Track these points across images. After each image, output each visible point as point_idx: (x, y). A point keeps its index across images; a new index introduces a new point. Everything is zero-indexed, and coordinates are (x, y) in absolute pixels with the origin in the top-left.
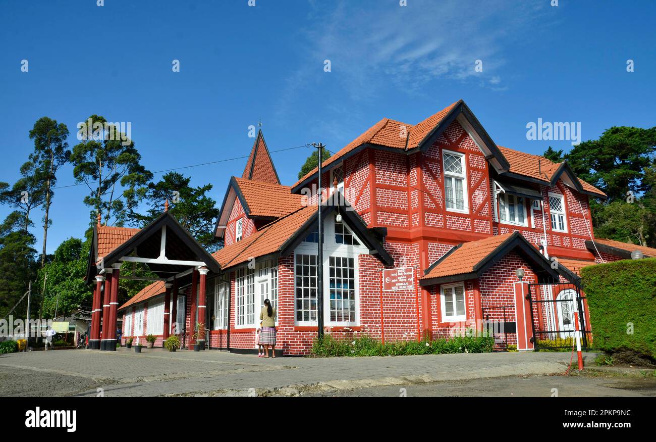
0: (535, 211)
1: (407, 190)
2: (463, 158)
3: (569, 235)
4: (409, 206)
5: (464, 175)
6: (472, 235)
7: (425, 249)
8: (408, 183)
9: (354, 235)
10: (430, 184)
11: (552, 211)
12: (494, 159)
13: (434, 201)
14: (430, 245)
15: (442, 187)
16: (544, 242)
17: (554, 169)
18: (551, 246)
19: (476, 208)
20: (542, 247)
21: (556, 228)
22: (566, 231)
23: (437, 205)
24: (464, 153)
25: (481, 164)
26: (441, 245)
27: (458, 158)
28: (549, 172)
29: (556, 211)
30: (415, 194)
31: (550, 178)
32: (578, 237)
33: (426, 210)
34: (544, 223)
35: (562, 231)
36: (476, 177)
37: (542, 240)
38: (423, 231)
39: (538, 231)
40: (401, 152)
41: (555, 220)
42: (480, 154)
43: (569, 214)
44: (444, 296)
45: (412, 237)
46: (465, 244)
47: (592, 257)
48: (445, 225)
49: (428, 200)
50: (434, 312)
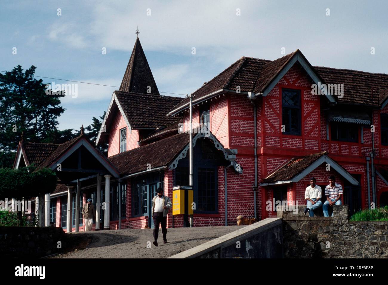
7: (264, 163)
10: (271, 116)
13: (273, 127)
14: (269, 159)
15: (280, 117)
16: (372, 155)
19: (307, 131)
23: (276, 130)
24: (301, 90)
25: (314, 97)
26: (277, 159)
28: (383, 96)
30: (259, 123)
33: (267, 134)
34: (373, 139)
36: (310, 107)
38: (264, 150)
39: (367, 145)
48: (281, 145)
49: (268, 128)
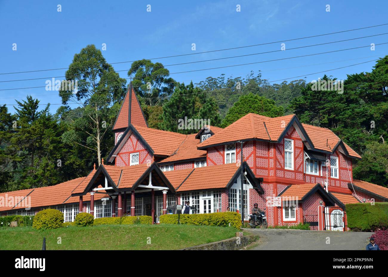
0: (323, 167)
1: (268, 158)
2: (293, 142)
3: (339, 180)
4: (268, 166)
5: (292, 150)
6: (295, 181)
7: (276, 188)
8: (268, 155)
9: (248, 180)
10: (279, 156)
11: (331, 166)
12: (307, 143)
13: (280, 164)
14: (279, 185)
15: (284, 157)
16: (326, 184)
17: (334, 143)
18: (330, 186)
19: (297, 167)
20: (325, 187)
21: (332, 176)
22: (338, 177)
23: (281, 166)
24: (294, 140)
25: (300, 145)
26: (282, 185)
27: (290, 142)
28: (332, 145)
29: (333, 167)
30: (272, 161)
31: (332, 149)
32: (344, 181)
33: (277, 169)
34: (327, 174)
35: (336, 178)
36: (298, 151)
37: (325, 183)
38: (276, 179)
39: (324, 178)
40: (269, 141)
41: (332, 172)
42: (301, 140)
43: (340, 168)
44: (284, 210)
45: (270, 181)
46: (293, 185)
47: (351, 192)
48: (284, 176)
49: (278, 164)
50: (279, 216)
